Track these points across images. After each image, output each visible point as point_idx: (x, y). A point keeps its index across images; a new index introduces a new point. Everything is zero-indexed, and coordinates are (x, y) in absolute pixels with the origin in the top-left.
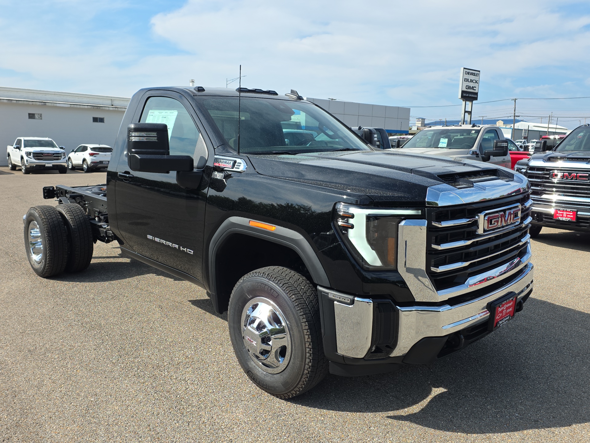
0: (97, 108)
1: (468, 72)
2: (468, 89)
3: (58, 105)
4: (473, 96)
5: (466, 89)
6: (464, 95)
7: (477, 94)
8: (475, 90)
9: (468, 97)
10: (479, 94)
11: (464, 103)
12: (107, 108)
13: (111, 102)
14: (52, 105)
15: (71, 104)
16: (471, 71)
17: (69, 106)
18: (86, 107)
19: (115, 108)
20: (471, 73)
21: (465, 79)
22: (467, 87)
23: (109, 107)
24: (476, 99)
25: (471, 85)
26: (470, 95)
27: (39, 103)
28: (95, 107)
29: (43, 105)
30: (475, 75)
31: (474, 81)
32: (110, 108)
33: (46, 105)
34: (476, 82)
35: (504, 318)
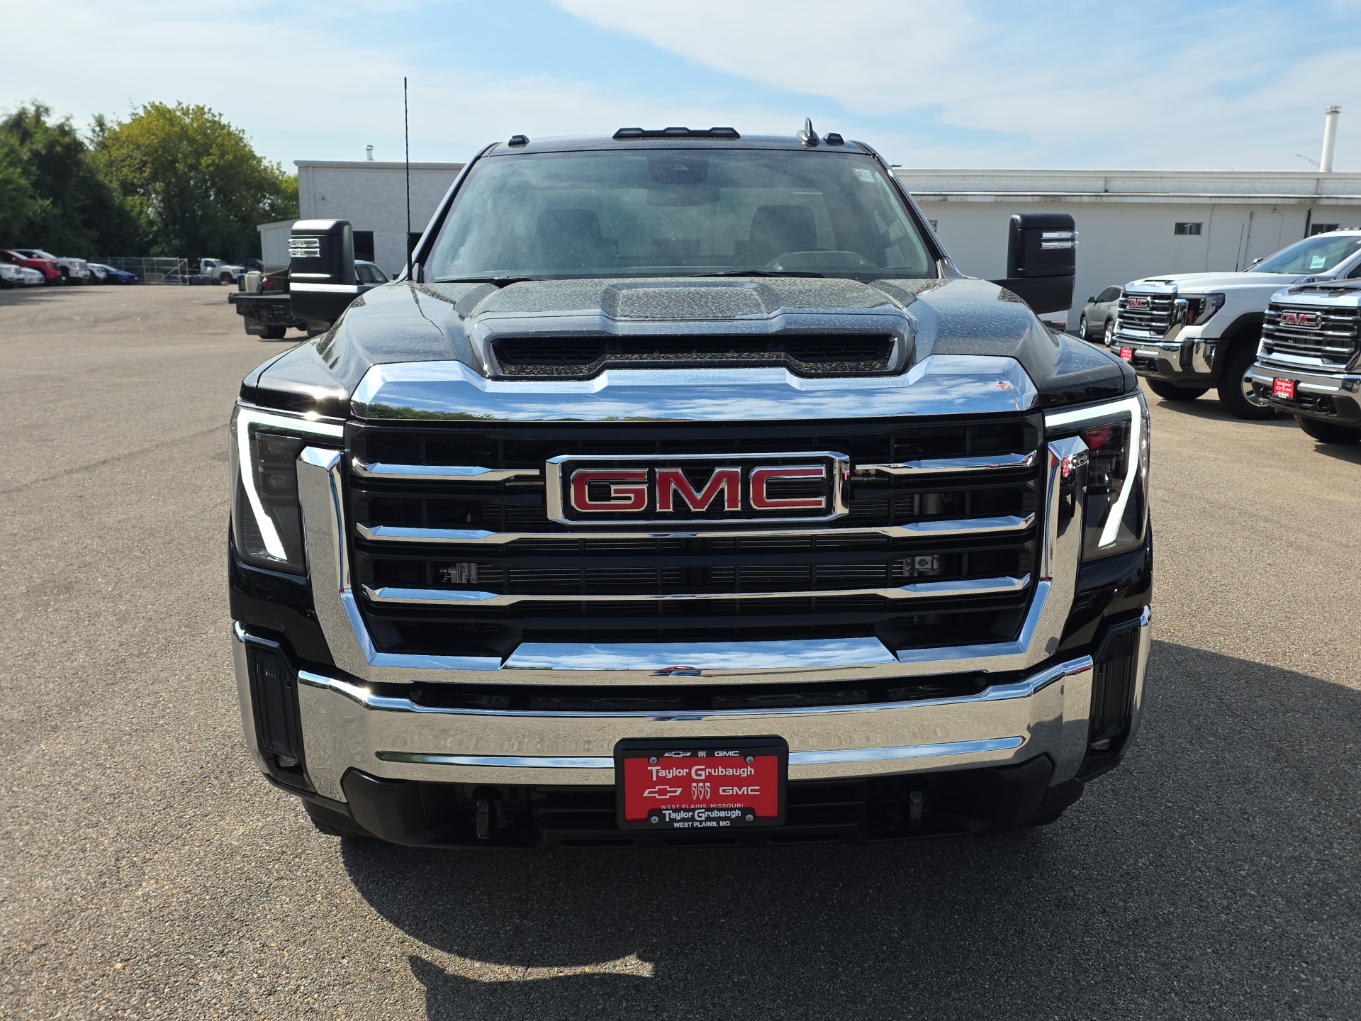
0: (1054, 201)
3: (971, 199)
12: (1076, 197)
13: (1104, 183)
14: (960, 200)
15: (997, 196)
17: (993, 199)
18: (1029, 199)
19: (1094, 198)
23: (1081, 196)
27: (933, 198)
28: (1048, 199)
29: (942, 201)
32: (1083, 198)
33: (946, 200)
35: (700, 808)
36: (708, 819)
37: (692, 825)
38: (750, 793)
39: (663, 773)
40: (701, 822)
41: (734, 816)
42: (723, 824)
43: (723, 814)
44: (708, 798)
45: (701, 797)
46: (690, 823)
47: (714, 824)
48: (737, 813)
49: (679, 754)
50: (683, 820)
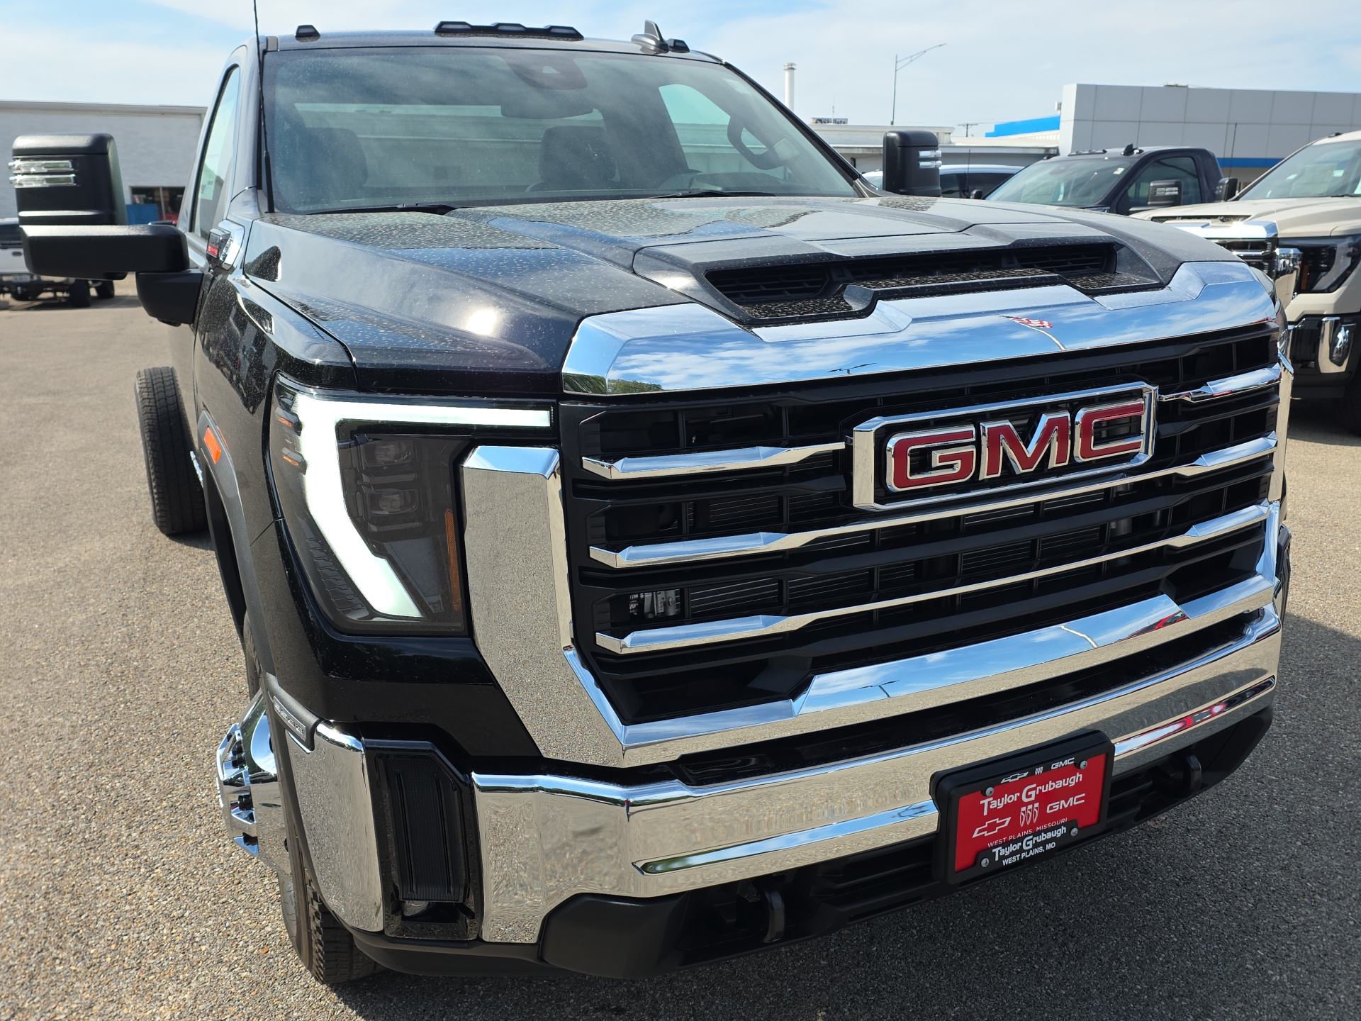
35: (1026, 836)
36: (1036, 845)
37: (1020, 857)
38: (1075, 803)
39: (994, 804)
40: (1028, 851)
41: (1059, 835)
42: (1049, 847)
43: (1050, 835)
44: (1035, 821)
45: (1028, 822)
46: (1018, 856)
47: (1041, 849)
48: (1063, 830)
49: (1016, 777)
50: (1012, 854)
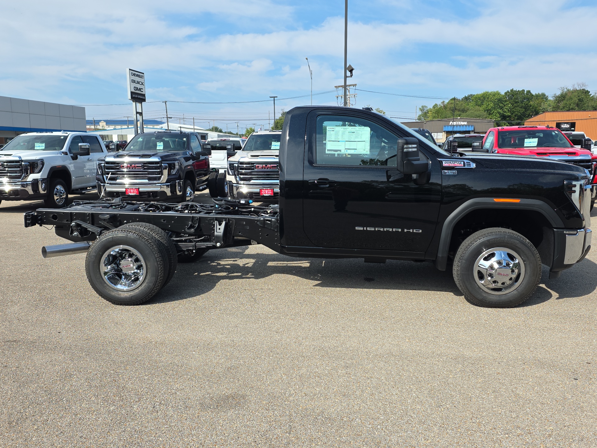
1: (134, 74)
2: (136, 90)
4: (141, 97)
5: (135, 90)
6: (134, 96)
7: (144, 95)
8: (142, 92)
9: (137, 98)
10: (146, 96)
11: (134, 104)
16: (137, 73)
20: (136, 74)
21: (132, 80)
22: (135, 88)
24: (144, 100)
25: (139, 86)
26: (139, 97)
30: (140, 77)
31: (140, 83)
34: (142, 84)
